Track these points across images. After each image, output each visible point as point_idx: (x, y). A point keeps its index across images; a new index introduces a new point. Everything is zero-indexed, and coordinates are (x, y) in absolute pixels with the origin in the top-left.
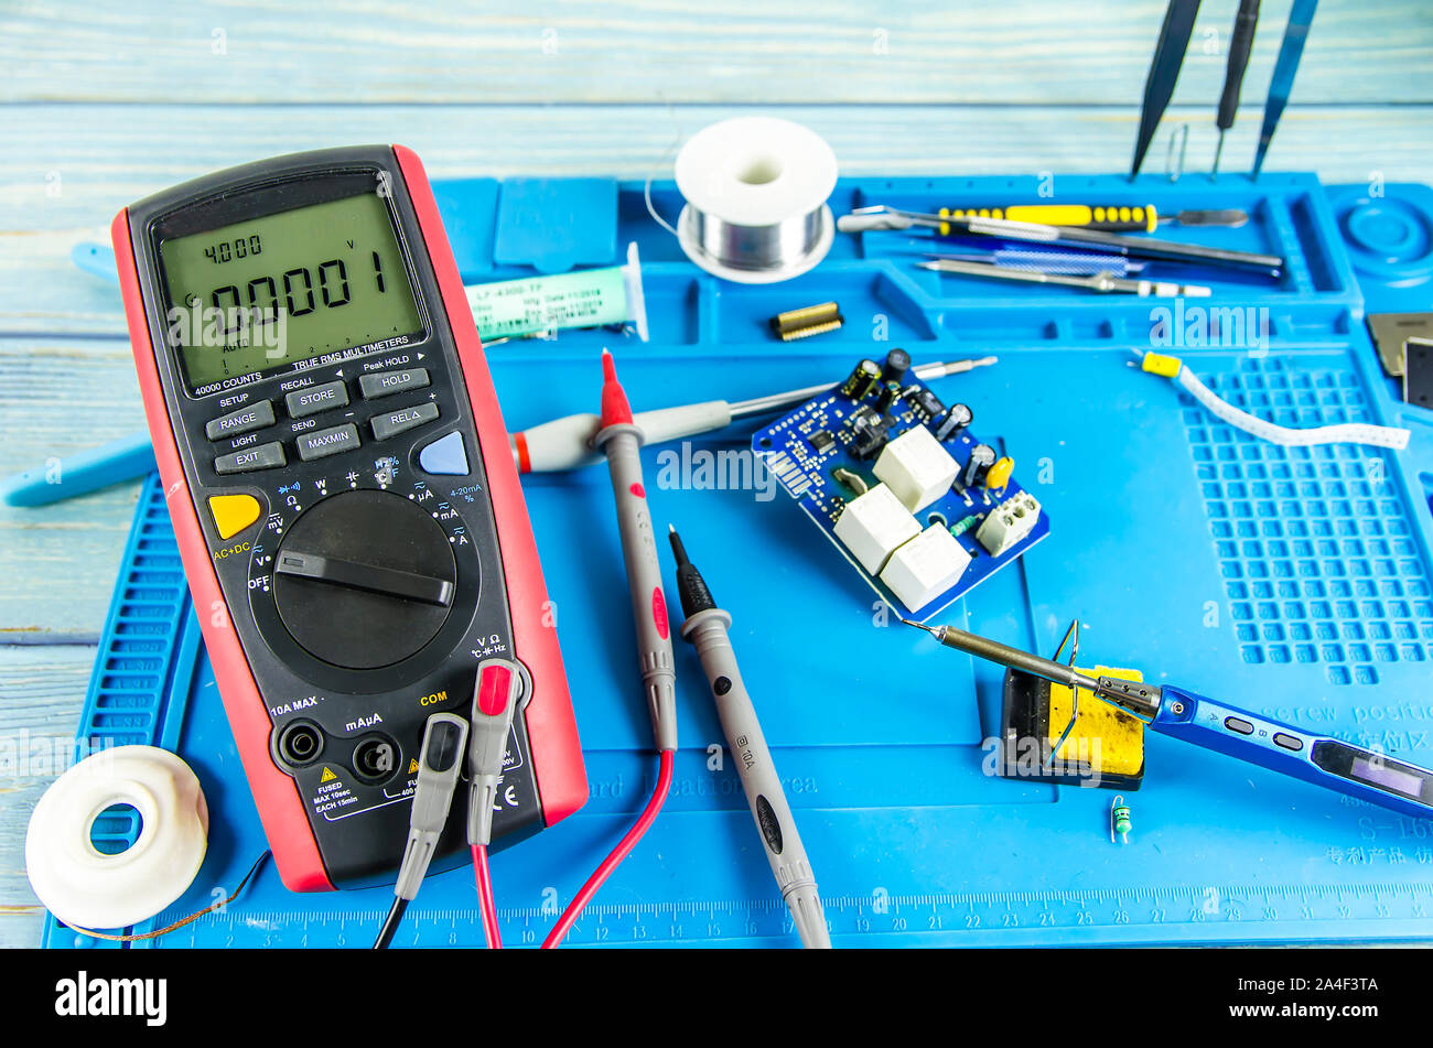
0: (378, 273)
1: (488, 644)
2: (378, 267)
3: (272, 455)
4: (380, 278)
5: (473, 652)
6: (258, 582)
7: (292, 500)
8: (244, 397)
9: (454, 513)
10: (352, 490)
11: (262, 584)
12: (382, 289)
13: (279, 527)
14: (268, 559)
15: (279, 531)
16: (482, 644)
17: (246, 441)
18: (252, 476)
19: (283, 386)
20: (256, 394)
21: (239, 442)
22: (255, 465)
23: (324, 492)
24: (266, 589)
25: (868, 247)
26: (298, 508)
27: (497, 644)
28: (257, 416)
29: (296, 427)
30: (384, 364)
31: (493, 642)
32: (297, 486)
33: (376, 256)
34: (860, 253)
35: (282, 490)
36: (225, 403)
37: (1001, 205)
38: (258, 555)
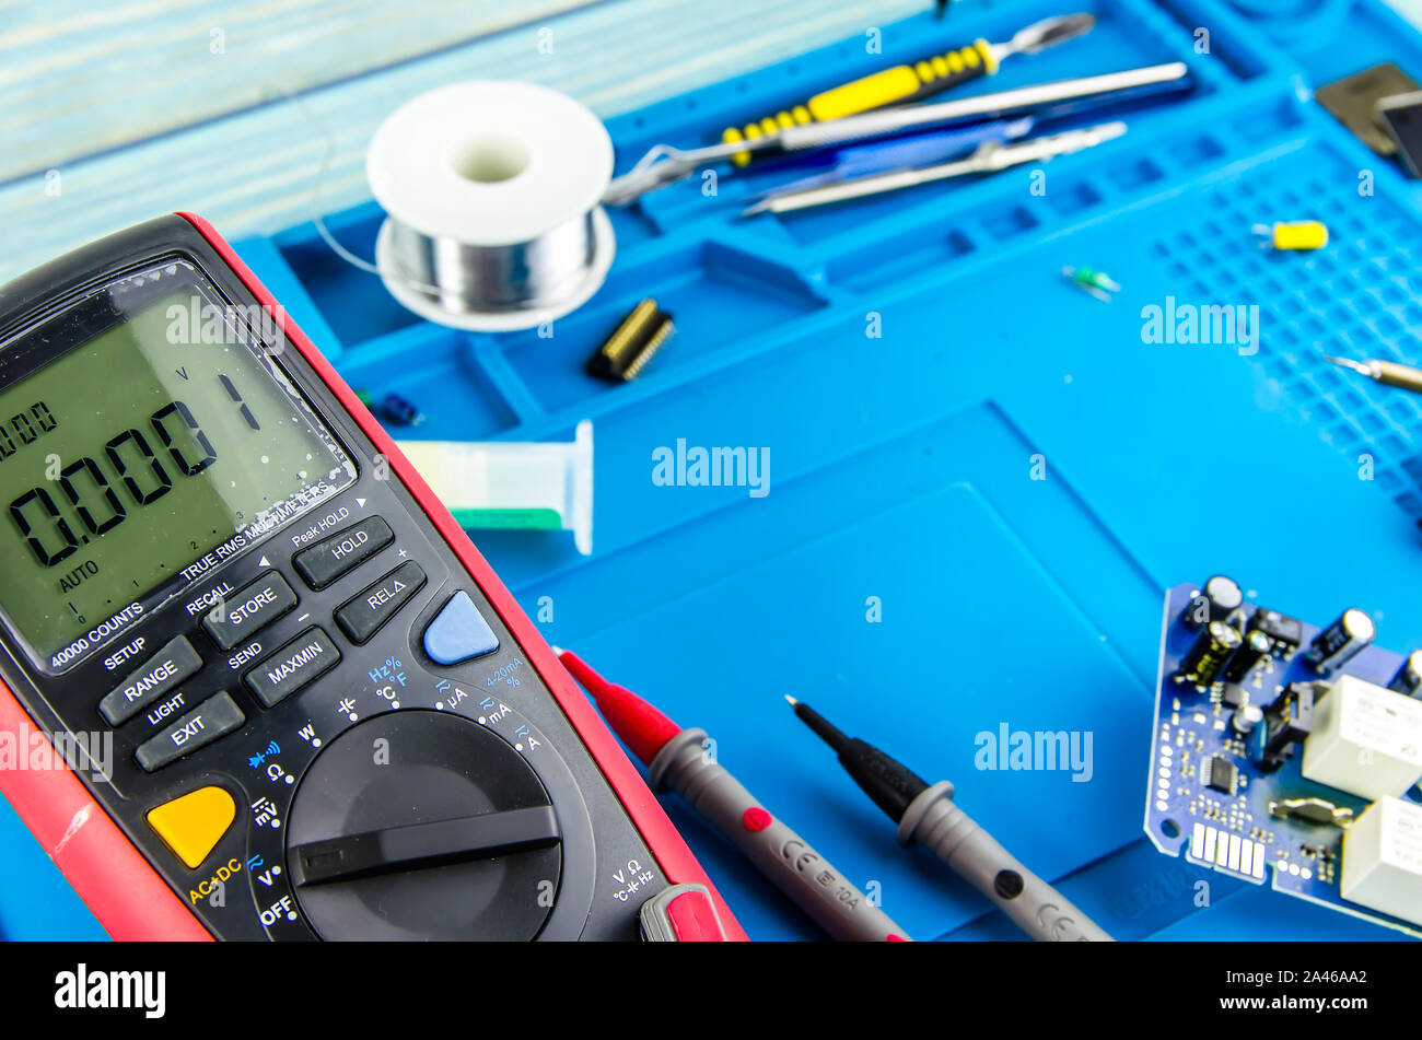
0: (239, 404)
1: (630, 878)
2: (236, 396)
3: (223, 714)
4: (245, 411)
5: (616, 895)
6: (275, 911)
7: (275, 771)
8: (139, 643)
9: (504, 709)
10: (354, 726)
11: (283, 912)
12: (254, 425)
13: (272, 817)
14: (277, 870)
15: (276, 823)
16: (622, 881)
17: (169, 708)
18: (200, 758)
19: (191, 608)
20: (157, 632)
21: (160, 714)
22: (205, 738)
23: (317, 743)
24: (292, 916)
25: (662, 216)
26: (290, 779)
27: (639, 873)
28: (176, 663)
29: (236, 662)
30: (319, 529)
31: (634, 872)
32: (274, 748)
33: (225, 380)
34: (654, 229)
35: (255, 761)
36: (113, 662)
37: (797, 100)
38: (260, 871)
